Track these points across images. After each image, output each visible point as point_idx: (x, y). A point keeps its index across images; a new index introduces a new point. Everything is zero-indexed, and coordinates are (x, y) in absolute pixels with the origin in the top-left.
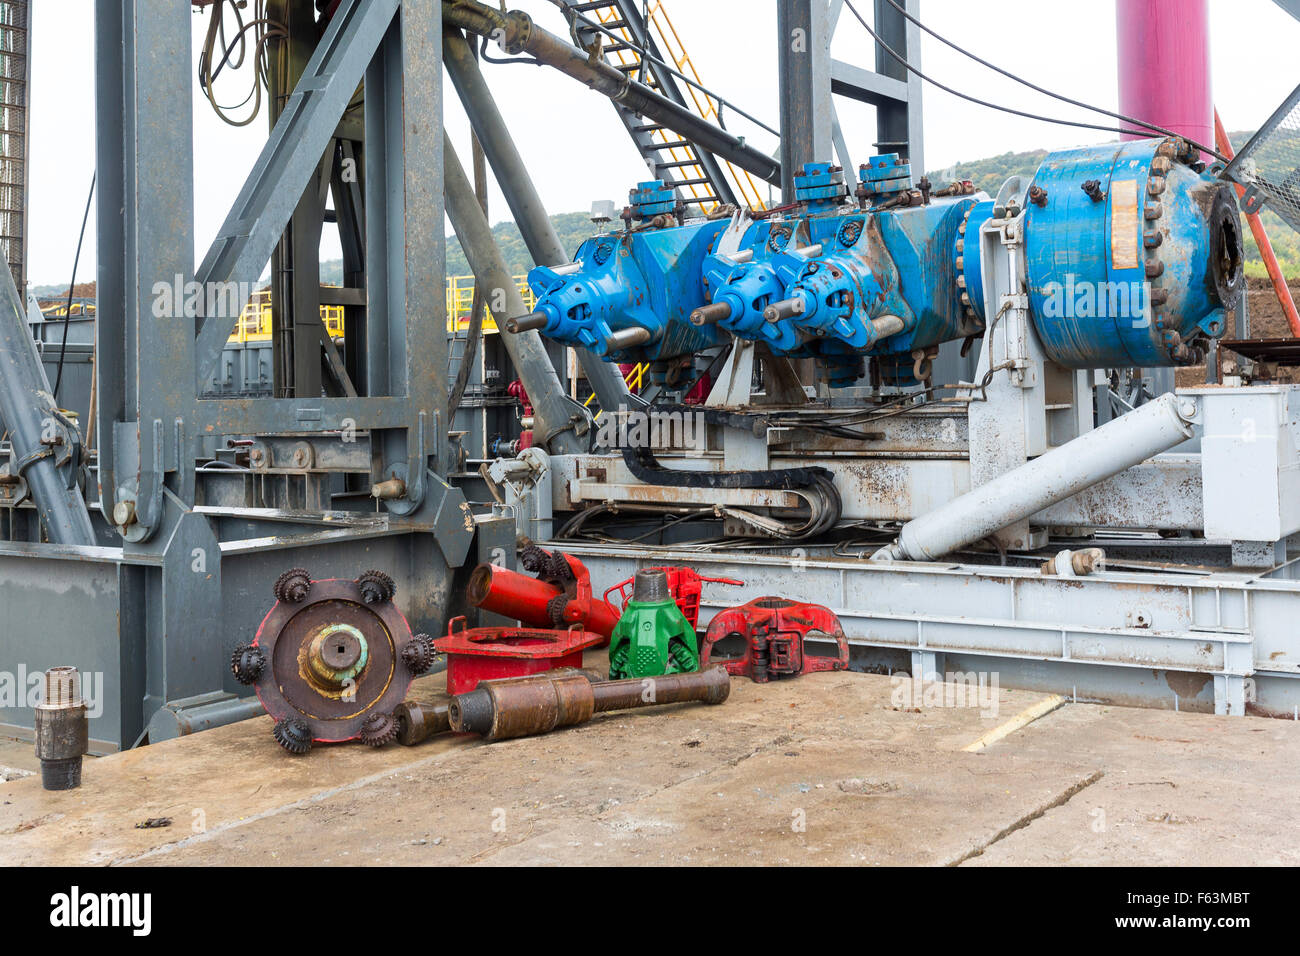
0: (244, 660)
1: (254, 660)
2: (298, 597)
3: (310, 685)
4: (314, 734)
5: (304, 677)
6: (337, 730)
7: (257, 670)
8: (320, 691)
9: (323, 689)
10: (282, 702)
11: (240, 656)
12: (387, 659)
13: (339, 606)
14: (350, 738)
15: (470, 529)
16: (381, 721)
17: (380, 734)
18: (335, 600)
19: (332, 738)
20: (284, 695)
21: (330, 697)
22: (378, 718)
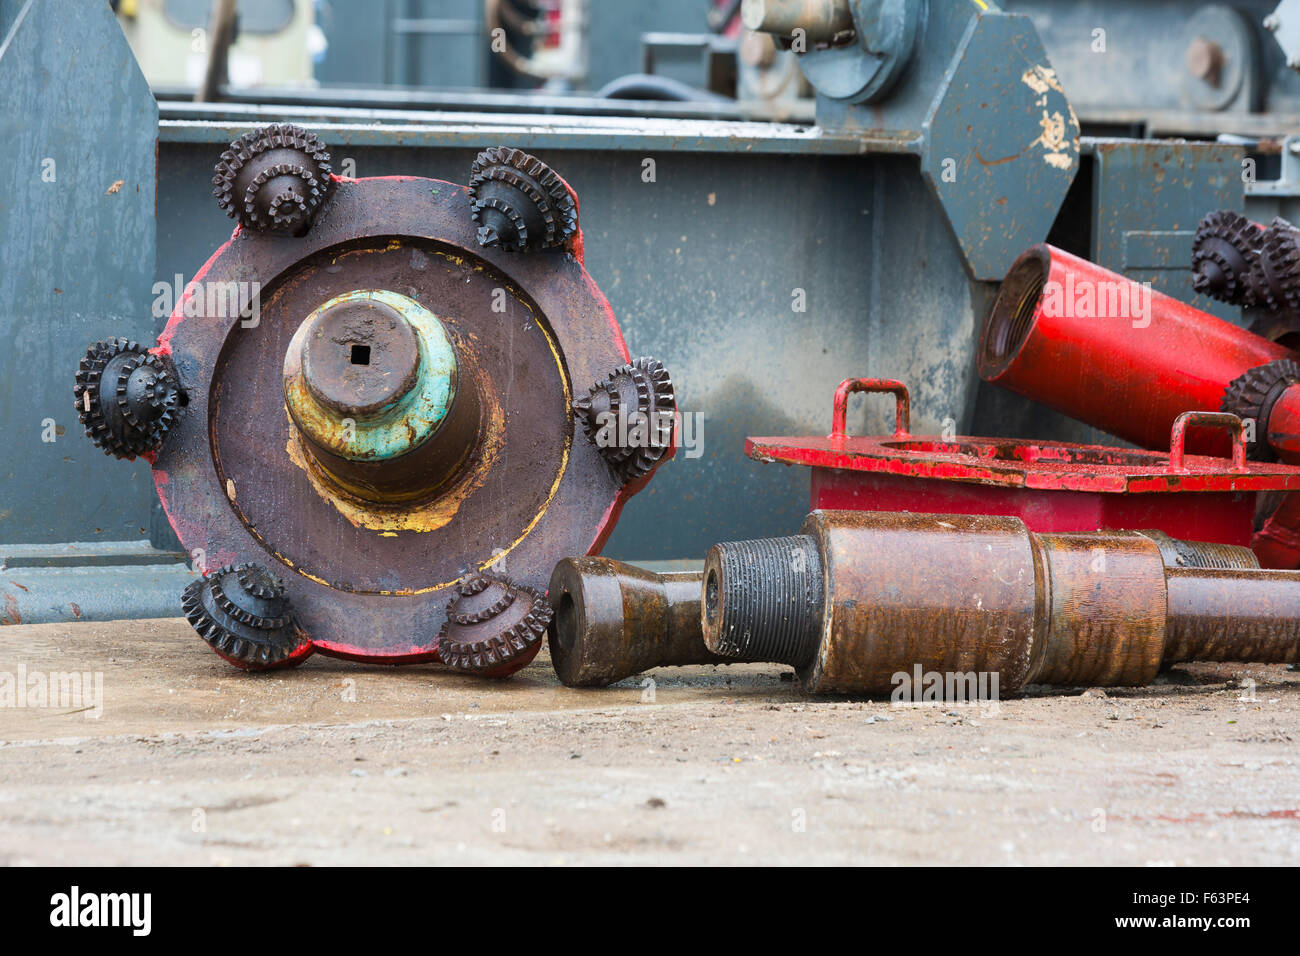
0: (110, 379)
1: (140, 381)
2: (279, 209)
3: (317, 486)
4: (310, 628)
5: (301, 462)
6: (379, 621)
7: (150, 412)
8: (344, 508)
9: (353, 502)
10: (228, 524)
11: (103, 367)
12: (553, 432)
13: (419, 261)
14: (414, 650)
15: (1063, 162)
16: (493, 596)
17: (485, 634)
18: (411, 242)
19: (364, 645)
20: (236, 508)
21: (373, 526)
22: (485, 587)
